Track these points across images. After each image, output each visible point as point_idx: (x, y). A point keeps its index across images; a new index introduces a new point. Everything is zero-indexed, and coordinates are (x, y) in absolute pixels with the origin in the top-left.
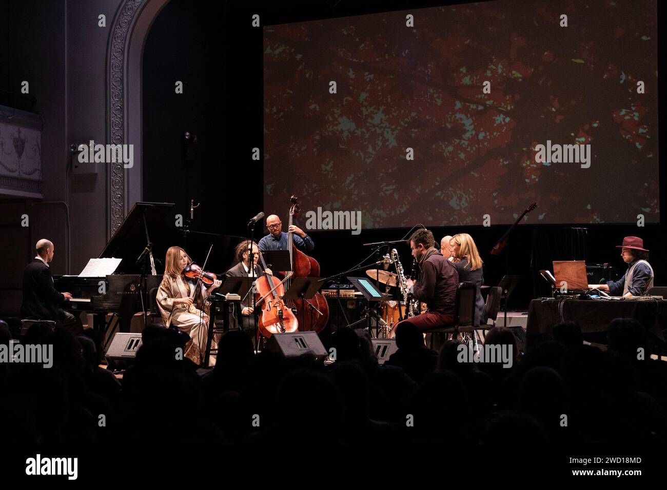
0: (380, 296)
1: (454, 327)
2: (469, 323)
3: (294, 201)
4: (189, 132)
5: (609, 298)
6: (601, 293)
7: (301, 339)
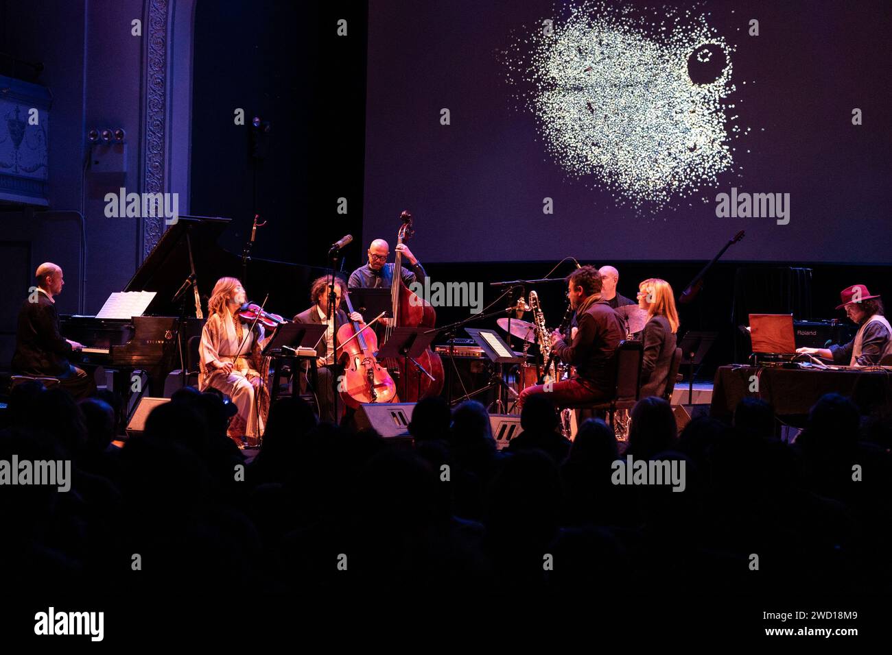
0: (509, 356)
1: (610, 402)
2: (633, 396)
3: (406, 219)
4: (258, 117)
5: (825, 367)
6: (813, 360)
7: (400, 414)
